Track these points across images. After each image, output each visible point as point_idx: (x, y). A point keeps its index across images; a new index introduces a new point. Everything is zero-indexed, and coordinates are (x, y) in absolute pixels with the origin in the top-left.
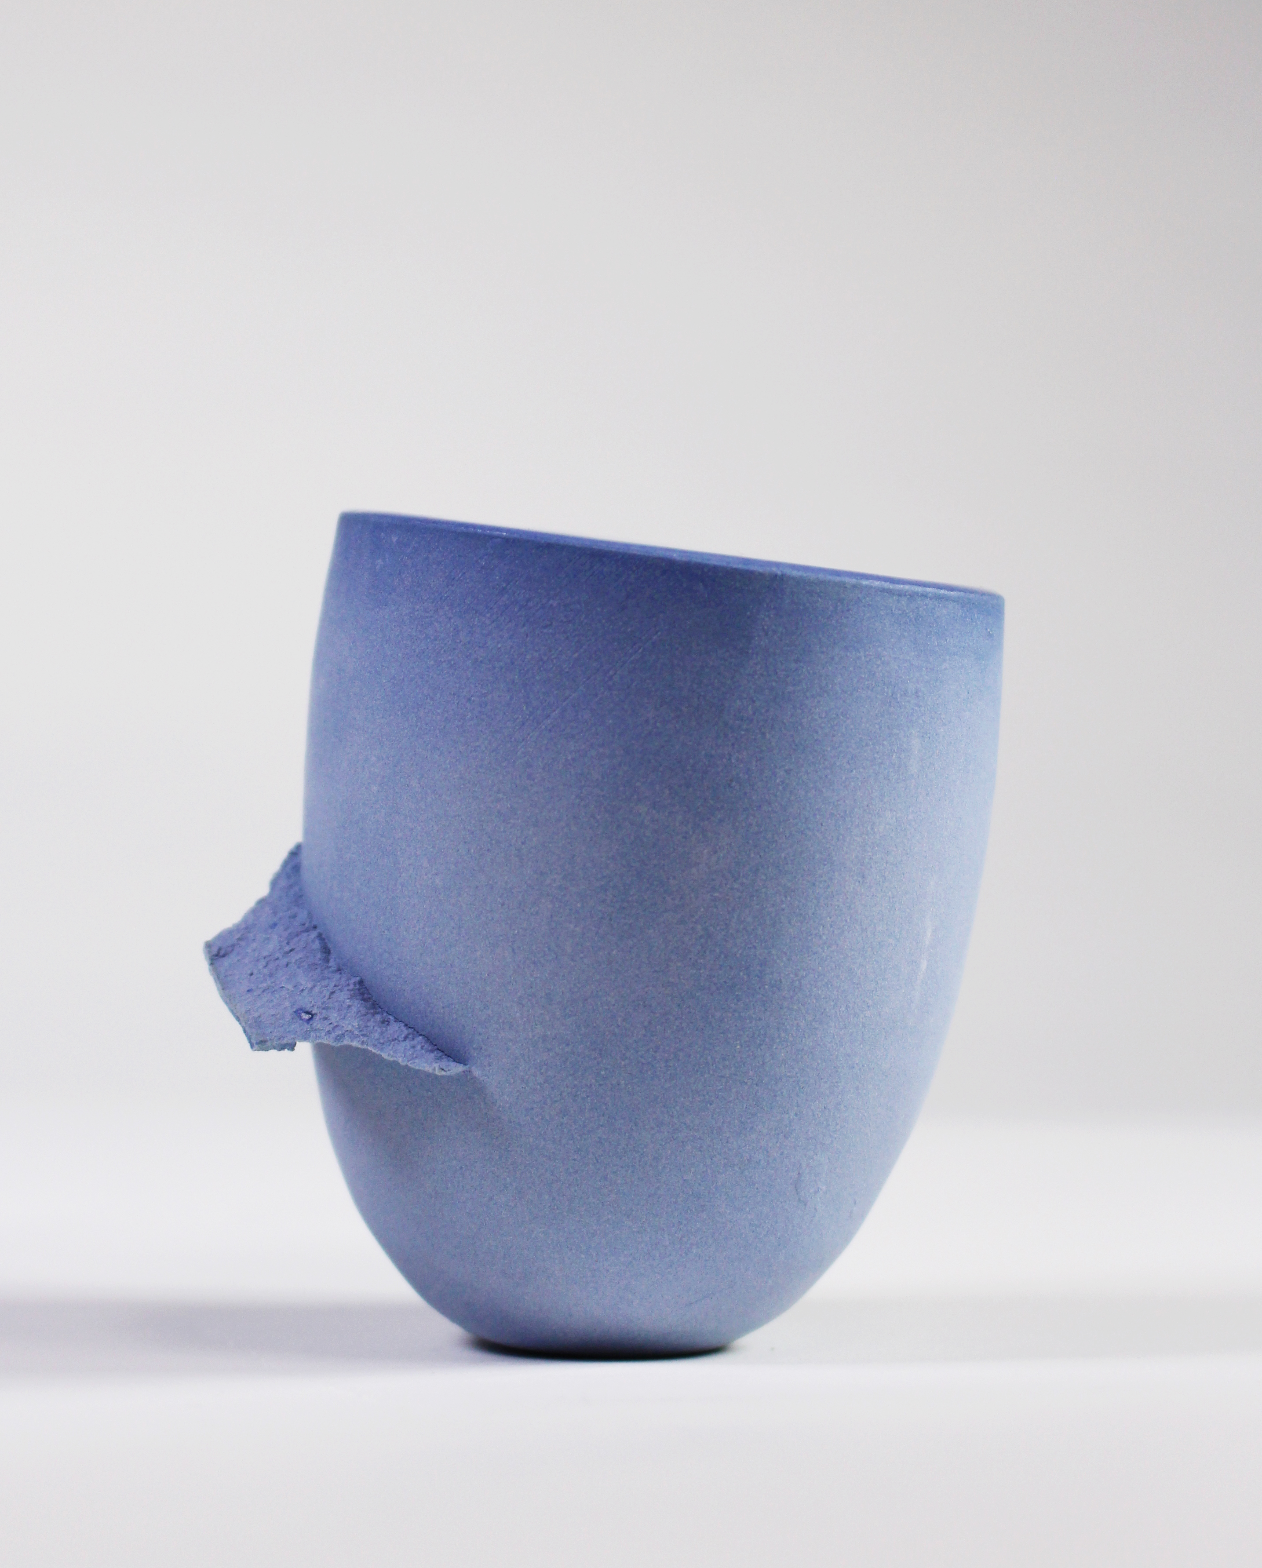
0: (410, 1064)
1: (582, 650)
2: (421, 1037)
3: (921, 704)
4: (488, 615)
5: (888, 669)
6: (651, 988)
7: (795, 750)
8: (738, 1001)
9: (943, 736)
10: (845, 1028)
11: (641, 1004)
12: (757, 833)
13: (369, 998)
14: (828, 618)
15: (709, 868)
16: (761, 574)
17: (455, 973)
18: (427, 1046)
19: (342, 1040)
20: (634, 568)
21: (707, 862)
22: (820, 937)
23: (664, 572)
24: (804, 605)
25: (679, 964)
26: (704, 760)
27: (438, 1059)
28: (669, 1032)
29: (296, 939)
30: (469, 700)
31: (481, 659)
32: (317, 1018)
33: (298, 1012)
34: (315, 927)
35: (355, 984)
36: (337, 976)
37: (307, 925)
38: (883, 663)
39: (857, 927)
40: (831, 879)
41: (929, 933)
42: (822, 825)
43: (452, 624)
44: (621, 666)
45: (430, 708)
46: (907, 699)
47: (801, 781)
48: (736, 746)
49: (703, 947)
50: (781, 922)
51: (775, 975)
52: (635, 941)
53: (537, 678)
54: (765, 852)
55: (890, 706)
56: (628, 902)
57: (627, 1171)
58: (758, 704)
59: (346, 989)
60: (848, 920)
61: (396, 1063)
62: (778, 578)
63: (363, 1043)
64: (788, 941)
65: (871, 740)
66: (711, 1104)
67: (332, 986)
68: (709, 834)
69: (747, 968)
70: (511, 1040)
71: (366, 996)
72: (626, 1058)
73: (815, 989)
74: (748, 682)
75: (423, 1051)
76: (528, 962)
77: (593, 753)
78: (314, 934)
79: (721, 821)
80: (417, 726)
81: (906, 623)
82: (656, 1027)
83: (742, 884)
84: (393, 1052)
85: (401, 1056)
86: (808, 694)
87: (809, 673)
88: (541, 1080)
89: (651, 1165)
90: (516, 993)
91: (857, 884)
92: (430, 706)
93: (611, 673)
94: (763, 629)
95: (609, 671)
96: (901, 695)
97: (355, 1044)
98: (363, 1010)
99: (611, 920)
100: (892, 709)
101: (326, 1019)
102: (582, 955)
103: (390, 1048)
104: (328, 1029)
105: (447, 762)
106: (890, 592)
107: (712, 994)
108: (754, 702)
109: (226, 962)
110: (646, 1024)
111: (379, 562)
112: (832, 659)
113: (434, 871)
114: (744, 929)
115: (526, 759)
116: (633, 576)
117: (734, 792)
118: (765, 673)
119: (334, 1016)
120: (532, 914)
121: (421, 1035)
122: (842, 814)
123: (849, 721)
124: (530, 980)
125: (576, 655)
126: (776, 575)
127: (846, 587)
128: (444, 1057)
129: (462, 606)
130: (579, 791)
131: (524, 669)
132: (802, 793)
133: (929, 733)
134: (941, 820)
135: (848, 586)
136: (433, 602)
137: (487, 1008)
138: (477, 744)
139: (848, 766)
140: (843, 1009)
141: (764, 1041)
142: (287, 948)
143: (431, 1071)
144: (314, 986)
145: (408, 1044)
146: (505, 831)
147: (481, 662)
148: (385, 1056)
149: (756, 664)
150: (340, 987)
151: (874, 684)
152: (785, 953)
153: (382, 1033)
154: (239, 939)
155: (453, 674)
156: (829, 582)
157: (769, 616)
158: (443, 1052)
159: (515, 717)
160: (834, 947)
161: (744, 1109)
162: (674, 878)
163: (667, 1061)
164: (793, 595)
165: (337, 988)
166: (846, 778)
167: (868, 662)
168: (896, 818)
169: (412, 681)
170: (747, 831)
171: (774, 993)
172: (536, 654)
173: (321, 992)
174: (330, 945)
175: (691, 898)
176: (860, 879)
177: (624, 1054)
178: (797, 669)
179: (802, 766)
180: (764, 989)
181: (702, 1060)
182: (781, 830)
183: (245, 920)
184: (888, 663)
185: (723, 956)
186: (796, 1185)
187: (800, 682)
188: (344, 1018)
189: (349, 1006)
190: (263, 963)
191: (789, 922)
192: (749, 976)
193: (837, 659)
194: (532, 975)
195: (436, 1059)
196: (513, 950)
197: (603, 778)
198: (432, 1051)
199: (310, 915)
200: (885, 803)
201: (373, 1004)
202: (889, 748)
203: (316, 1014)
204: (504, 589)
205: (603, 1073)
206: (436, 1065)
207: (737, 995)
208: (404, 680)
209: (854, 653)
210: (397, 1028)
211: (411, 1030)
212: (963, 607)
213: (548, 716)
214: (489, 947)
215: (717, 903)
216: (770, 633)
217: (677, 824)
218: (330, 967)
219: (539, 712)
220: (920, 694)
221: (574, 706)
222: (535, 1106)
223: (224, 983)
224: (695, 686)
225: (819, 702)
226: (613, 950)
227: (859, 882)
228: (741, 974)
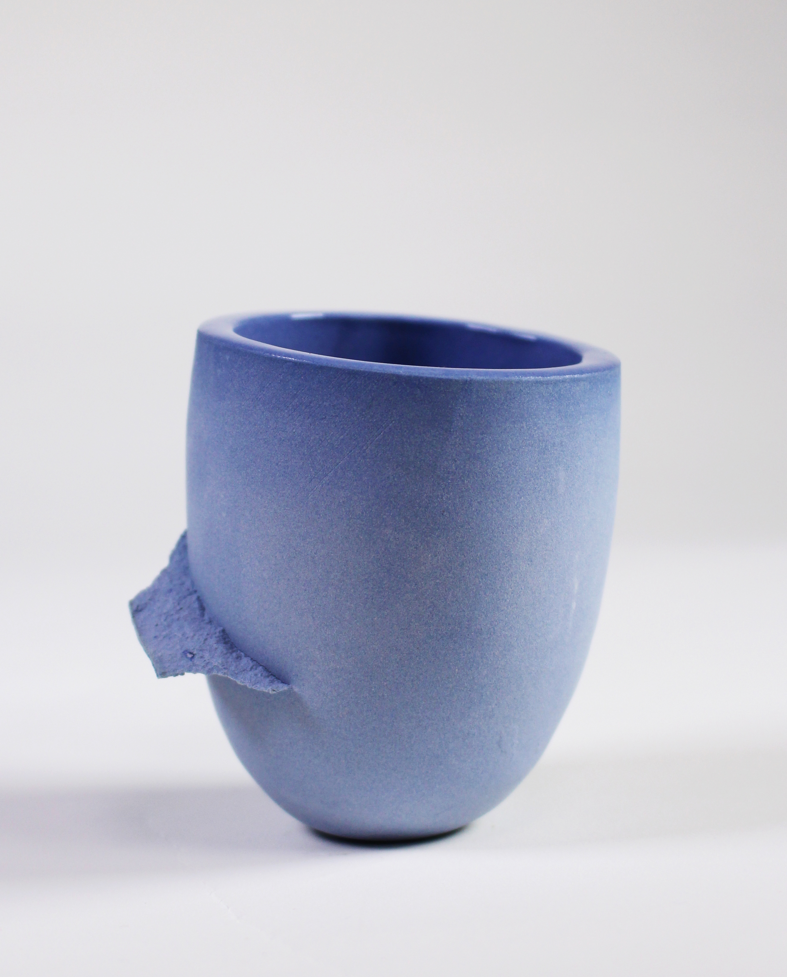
0: (254, 688)
1: (345, 434)
2: (261, 667)
3: (565, 449)
4: (286, 411)
5: (542, 431)
6: (400, 639)
7: (483, 489)
8: (455, 643)
9: (580, 466)
10: (524, 651)
11: (394, 648)
12: (461, 543)
13: (229, 641)
14: (501, 404)
15: (432, 565)
16: (456, 381)
17: (279, 630)
18: (265, 674)
19: (212, 672)
20: (376, 382)
21: (431, 562)
22: (506, 600)
23: (395, 383)
24: (485, 397)
25: (417, 624)
26: (426, 500)
27: (271, 682)
28: (412, 664)
29: (184, 601)
30: (277, 464)
31: (283, 439)
32: (196, 657)
33: (185, 652)
34: (196, 591)
35: (219, 632)
36: (209, 626)
37: (191, 590)
38: (538, 428)
39: (529, 592)
40: (510, 565)
41: (576, 586)
42: (503, 533)
43: (264, 416)
44: (371, 443)
45: (254, 468)
46: (555, 448)
47: (488, 508)
48: (446, 490)
49: (431, 613)
50: (479, 595)
51: (478, 626)
52: (388, 611)
53: (319, 451)
54: (467, 553)
55: (544, 454)
56: (382, 588)
57: (392, 745)
58: (458, 462)
59: (214, 636)
60: (523, 588)
61: (245, 687)
62: (468, 382)
63: (225, 674)
64: (485, 605)
65: (532, 477)
66: (442, 704)
67: (206, 635)
68: (431, 545)
69: (459, 624)
70: (316, 671)
71: (227, 640)
72: (387, 680)
73: (504, 632)
74: (452, 449)
75: (262, 677)
76: (323, 625)
77: (356, 498)
78: (194, 597)
79: (438, 536)
80: (247, 478)
81: (553, 400)
82: (404, 661)
83: (453, 574)
84: (243, 680)
85: (248, 682)
86: (490, 454)
87: (490, 440)
88: (335, 694)
89: (406, 741)
90: (317, 643)
91: (528, 566)
92: (253, 467)
93: (364, 448)
94: (460, 415)
95: (363, 447)
96: (551, 447)
97: (220, 674)
98: (225, 652)
99: (372, 599)
100: (545, 456)
101: (202, 657)
102: (356, 621)
103: (241, 676)
104: (203, 665)
105: (266, 502)
106: (541, 383)
107: (438, 641)
108: (456, 461)
109: (142, 615)
110: (398, 660)
111: (219, 371)
112: (505, 429)
113: (263, 569)
114: (456, 600)
115: (314, 502)
116: (375, 387)
117: (446, 518)
118: (462, 443)
119: (207, 655)
120: (323, 596)
121: (261, 665)
122: (516, 525)
123: (517, 468)
124: (325, 636)
125: (342, 437)
126: (467, 381)
127: (512, 384)
128: (275, 680)
129: (270, 404)
130: (348, 522)
131: (310, 446)
132: (489, 515)
133: (571, 467)
134: (581, 518)
135: (513, 383)
136: (252, 401)
137: (299, 651)
138: (284, 492)
139: (518, 495)
140: (523, 640)
141: (473, 665)
142: (178, 608)
143: (267, 691)
144: (195, 635)
145: (251, 673)
146: (304, 546)
147: (283, 440)
148: (239, 682)
149: (456, 438)
150: (210, 635)
151: (533, 442)
152: (484, 613)
153: (236, 667)
154: (150, 600)
155: (267, 447)
156: (501, 382)
157: (463, 407)
158: (275, 676)
159: (306, 475)
160: (515, 606)
161: (463, 705)
162: (411, 573)
163: (412, 681)
164: (478, 393)
165: (208, 636)
166: (517, 503)
167: (529, 429)
168: (551, 523)
169: (242, 450)
170: (455, 541)
171: (477, 637)
172: (317, 437)
173: (199, 639)
174: (205, 605)
175: (421, 584)
176: (529, 563)
177: (386, 679)
178: (482, 439)
179: (489, 498)
180: (471, 635)
181: (434, 679)
182: (477, 539)
183: (154, 585)
184: (542, 428)
185: (444, 618)
186: (499, 744)
187: (485, 446)
188: (213, 657)
189: (216, 649)
190: (163, 617)
191: (485, 594)
192: (461, 628)
193: (508, 430)
194: (326, 633)
195: (270, 683)
196: (313, 618)
197: (362, 513)
198: (268, 677)
199: (193, 583)
200: (543, 515)
201: (231, 645)
202: (545, 480)
203: (196, 654)
204: (295, 394)
205: (373, 690)
206: (270, 688)
207: (455, 640)
208: (237, 449)
209: (519, 425)
210: (246, 662)
211: (255, 663)
212: (590, 383)
213: (326, 475)
214: (299, 615)
215: (438, 586)
216: (464, 418)
217: (411, 540)
218: (204, 620)
219: (321, 473)
220: (563, 443)
221: (342, 469)
222: (333, 709)
223: (141, 631)
224: (418, 454)
225: (498, 457)
226: (375, 617)
227: (529, 564)
228: (456, 627)
